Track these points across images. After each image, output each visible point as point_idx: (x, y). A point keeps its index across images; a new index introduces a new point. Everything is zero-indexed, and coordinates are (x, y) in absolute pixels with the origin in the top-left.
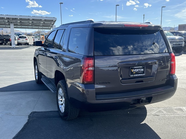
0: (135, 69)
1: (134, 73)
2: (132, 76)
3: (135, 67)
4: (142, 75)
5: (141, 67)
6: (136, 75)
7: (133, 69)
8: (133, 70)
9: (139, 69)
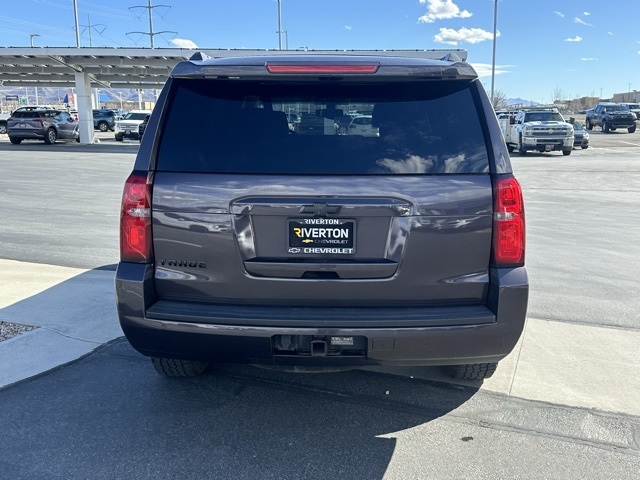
0: (309, 227)
1: (307, 241)
2: (294, 251)
3: (308, 221)
4: (338, 251)
5: (336, 222)
6: (315, 250)
7: (301, 227)
8: (300, 232)
9: (329, 230)
